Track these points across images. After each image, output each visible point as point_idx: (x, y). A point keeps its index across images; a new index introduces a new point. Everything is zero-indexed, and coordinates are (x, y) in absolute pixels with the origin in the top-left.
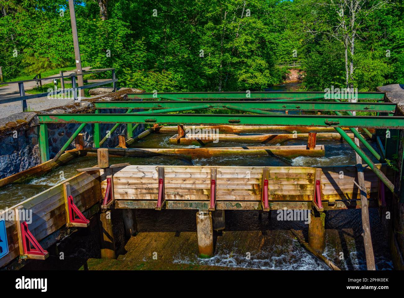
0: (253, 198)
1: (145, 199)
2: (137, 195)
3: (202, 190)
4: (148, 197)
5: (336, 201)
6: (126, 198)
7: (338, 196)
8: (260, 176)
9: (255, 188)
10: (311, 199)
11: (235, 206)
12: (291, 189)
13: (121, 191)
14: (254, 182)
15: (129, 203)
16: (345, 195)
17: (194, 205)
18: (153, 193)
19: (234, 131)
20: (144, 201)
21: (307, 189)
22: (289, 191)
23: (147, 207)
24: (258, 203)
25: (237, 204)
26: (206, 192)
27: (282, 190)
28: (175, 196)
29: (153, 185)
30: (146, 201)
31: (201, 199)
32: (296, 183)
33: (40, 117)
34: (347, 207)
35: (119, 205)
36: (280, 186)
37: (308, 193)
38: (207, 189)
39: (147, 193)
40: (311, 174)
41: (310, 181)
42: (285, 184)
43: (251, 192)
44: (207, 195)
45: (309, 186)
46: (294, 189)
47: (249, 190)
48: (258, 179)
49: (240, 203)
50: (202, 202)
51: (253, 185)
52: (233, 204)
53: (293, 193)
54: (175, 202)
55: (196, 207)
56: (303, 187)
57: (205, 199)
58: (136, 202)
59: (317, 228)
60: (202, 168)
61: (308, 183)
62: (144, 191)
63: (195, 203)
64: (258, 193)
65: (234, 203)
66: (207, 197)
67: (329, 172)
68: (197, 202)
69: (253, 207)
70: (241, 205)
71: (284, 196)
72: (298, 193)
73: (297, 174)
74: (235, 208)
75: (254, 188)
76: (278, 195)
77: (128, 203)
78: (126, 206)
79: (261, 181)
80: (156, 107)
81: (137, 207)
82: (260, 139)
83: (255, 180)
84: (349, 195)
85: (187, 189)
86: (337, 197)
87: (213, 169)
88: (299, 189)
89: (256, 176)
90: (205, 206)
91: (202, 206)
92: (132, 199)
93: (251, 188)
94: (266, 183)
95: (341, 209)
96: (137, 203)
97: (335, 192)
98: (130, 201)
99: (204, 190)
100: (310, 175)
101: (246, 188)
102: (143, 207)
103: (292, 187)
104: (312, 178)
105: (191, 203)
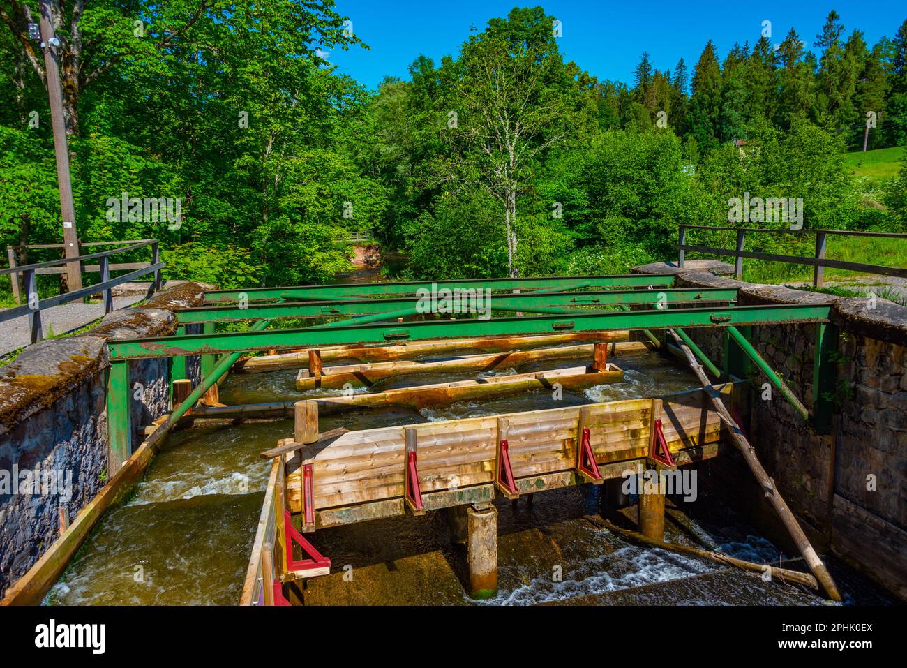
0: (563, 464)
1: (377, 498)
2: (361, 492)
3: (482, 462)
4: (383, 493)
5: (679, 450)
6: (338, 503)
7: (681, 442)
8: (574, 424)
9: (567, 447)
10: (646, 454)
11: (535, 486)
12: (618, 440)
13: (329, 490)
14: (566, 436)
15: (344, 513)
16: (690, 439)
17: (466, 496)
18: (394, 484)
19: (391, 356)
20: (374, 504)
21: (641, 437)
22: (615, 444)
23: (379, 516)
24: (570, 473)
25: (538, 480)
26: (488, 467)
27: (605, 444)
28: (434, 484)
29: (393, 467)
30: (376, 503)
31: (481, 482)
32: (625, 429)
33: (113, 346)
34: (692, 458)
35: (323, 521)
36: (602, 437)
37: (642, 443)
38: (489, 461)
39: (381, 486)
40: (647, 410)
41: (645, 422)
42: (611, 433)
43: (560, 455)
44: (490, 472)
45: (643, 432)
46: (622, 439)
47: (558, 451)
48: (571, 430)
49: (544, 478)
50: (480, 487)
51: (564, 441)
52: (532, 483)
53: (622, 447)
54: (432, 494)
55: (470, 499)
56: (635, 434)
57: (487, 481)
58: (357, 508)
59: (658, 503)
60: (484, 420)
61: (642, 426)
62: (376, 482)
63: (469, 491)
64: (570, 455)
65: (533, 480)
66: (490, 475)
67: (670, 404)
68: (470, 488)
69: (562, 482)
70: (545, 482)
71: (609, 455)
72: (628, 446)
73: (627, 413)
74: (534, 489)
75: (565, 446)
76: (600, 454)
77: (341, 512)
78: (337, 521)
79: (575, 432)
80: (325, 313)
81: (359, 519)
82: (480, 364)
83: (567, 432)
84: (695, 439)
85: (456, 466)
86: (679, 444)
87: (503, 419)
88: (630, 438)
89: (569, 425)
90: (485, 495)
91: (480, 495)
92: (351, 502)
93: (560, 447)
94: (586, 435)
95: (684, 463)
96: (358, 511)
97: (678, 437)
98: (344, 509)
99: (486, 464)
100: (644, 412)
101: (553, 448)
102: (372, 517)
103: (620, 437)
104: (648, 416)
105: (462, 492)
